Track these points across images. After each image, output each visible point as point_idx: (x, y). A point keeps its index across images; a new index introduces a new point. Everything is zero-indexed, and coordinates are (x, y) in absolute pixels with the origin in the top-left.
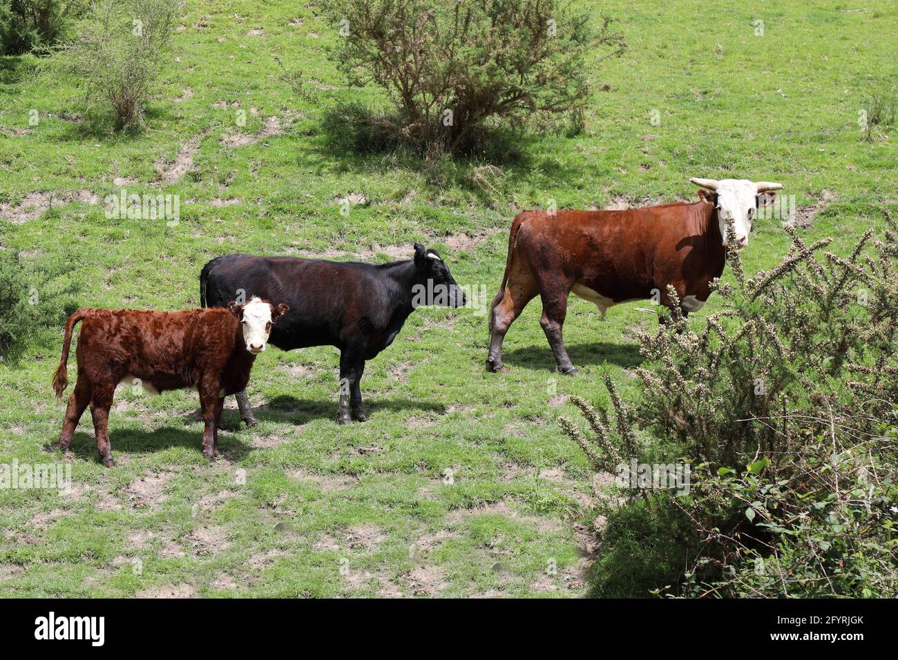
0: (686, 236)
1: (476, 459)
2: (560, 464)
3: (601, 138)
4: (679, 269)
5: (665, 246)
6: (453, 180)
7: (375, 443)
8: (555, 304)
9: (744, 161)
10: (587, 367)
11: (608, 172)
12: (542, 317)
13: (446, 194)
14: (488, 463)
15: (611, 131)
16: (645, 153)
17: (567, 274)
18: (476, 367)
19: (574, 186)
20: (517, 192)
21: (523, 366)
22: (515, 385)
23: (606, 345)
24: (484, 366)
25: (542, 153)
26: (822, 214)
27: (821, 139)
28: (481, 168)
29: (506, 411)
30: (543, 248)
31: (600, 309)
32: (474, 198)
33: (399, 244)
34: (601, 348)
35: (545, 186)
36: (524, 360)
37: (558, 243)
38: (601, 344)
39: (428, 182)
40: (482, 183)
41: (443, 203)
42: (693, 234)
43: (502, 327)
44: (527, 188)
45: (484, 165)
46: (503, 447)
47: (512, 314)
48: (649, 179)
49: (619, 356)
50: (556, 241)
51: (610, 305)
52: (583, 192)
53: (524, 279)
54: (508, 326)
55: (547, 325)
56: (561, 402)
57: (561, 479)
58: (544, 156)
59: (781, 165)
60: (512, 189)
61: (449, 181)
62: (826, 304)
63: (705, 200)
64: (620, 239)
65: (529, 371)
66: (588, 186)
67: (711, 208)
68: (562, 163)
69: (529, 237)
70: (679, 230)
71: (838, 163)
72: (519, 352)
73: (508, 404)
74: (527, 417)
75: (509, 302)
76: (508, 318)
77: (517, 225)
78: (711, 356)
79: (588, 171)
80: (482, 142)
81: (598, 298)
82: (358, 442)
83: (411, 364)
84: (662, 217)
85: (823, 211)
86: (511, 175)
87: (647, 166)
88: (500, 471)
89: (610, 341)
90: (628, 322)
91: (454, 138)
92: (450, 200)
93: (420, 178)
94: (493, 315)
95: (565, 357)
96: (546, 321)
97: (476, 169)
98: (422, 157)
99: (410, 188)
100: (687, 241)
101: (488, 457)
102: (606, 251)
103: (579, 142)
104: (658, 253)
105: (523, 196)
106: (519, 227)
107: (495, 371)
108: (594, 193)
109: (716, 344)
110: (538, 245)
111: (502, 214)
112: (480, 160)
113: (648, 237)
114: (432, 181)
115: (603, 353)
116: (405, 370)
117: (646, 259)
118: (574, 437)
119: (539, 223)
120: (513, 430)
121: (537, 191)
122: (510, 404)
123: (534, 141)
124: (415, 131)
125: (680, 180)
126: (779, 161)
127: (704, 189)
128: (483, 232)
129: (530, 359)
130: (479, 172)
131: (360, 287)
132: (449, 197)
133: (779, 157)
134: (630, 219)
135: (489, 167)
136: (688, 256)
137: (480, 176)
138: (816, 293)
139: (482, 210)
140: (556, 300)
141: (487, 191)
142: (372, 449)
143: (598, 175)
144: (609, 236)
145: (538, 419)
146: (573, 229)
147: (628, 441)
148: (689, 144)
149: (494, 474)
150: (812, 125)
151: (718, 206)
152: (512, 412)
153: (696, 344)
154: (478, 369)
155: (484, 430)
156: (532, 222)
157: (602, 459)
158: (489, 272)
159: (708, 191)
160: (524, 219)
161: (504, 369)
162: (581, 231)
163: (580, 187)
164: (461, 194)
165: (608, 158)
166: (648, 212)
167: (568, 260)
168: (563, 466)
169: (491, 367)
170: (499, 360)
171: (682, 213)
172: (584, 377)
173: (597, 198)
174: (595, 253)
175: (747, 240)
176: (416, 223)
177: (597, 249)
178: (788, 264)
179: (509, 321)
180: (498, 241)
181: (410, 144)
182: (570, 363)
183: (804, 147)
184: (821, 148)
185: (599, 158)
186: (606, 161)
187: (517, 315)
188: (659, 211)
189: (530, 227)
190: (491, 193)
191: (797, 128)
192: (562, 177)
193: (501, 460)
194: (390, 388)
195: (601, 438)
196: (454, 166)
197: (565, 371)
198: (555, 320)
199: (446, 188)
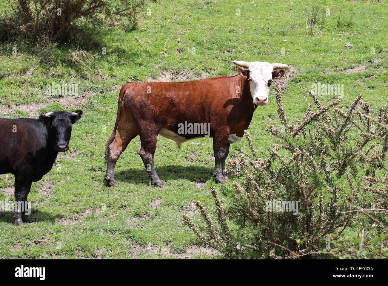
0: (230, 98)
1: (114, 243)
2: (167, 244)
3: (149, 33)
4: (226, 118)
5: (217, 103)
6: (59, 61)
7: (44, 237)
8: (149, 142)
9: (240, 47)
10: (168, 181)
11: (156, 54)
12: (141, 150)
13: (55, 69)
14: (122, 245)
15: (154, 28)
16: (178, 42)
17: (157, 123)
18: (96, 184)
19: (137, 64)
20: (101, 68)
21: (128, 182)
22: (125, 194)
23: (176, 167)
24: (103, 183)
25: (113, 42)
26: (292, 81)
27: (283, 34)
28: (77, 52)
29: (124, 212)
30: (141, 106)
31: (177, 143)
32: (73, 72)
33: (28, 104)
34: (174, 169)
35: (118, 64)
36: (127, 178)
37: (151, 103)
38: (173, 166)
39: (42, 62)
40: (78, 62)
41: (53, 76)
42: (234, 97)
43: (114, 157)
44: (107, 65)
45: (79, 51)
46: (130, 235)
47: (121, 148)
48: (183, 59)
49: (187, 174)
50: (150, 102)
51: (184, 141)
52: (143, 68)
53: (129, 126)
54: (119, 156)
55: (144, 155)
56: (156, 204)
57: (169, 254)
58: (114, 44)
59: (262, 50)
60: (97, 66)
61: (56, 61)
62: (335, 139)
63: (242, 74)
64: (190, 99)
65: (132, 185)
66: (145, 64)
67: (245, 79)
68: (127, 49)
69: (132, 99)
70: (225, 93)
71: (296, 48)
72: (122, 173)
73: (123, 207)
74: (138, 215)
75: (119, 141)
76: (118, 152)
77: (123, 91)
78: (272, 174)
79: (144, 54)
80: (74, 35)
81: (176, 137)
82: (33, 236)
83: (53, 184)
84: (215, 85)
85: (292, 79)
86: (97, 57)
87: (180, 51)
88: (130, 251)
89: (179, 164)
90: (187, 151)
91: (55, 33)
92: (57, 74)
93: (35, 60)
94: (108, 150)
95: (155, 175)
96: (143, 153)
97: (73, 53)
98: (35, 45)
99: (30, 66)
100: (230, 102)
101: (121, 241)
102: (182, 107)
103: (135, 35)
104: (213, 107)
105: (105, 71)
106: (125, 93)
107: (110, 186)
108: (150, 68)
109: (276, 166)
110: (138, 104)
111: (93, 83)
112: (76, 47)
113: (206, 98)
114: (44, 61)
115: (176, 172)
116: (49, 188)
117: (206, 112)
118: (191, 226)
119: (138, 90)
120: (131, 223)
121: (114, 67)
122: (125, 207)
123: (107, 35)
124: (29, 28)
125: (202, 60)
126: (260, 48)
127: (241, 68)
128: (83, 95)
129: (130, 177)
130: (76, 55)
131: (26, 133)
132: (57, 72)
133: (260, 45)
134: (195, 87)
135: (83, 52)
136: (232, 110)
137: (77, 58)
138: (330, 133)
139: (80, 81)
140: (150, 139)
141: (82, 68)
142: (43, 240)
143: (150, 57)
144: (183, 97)
145: (145, 216)
146: (160, 94)
147: (224, 227)
148: (205, 36)
149: (127, 252)
150: (276, 25)
151: (250, 78)
152: (127, 212)
153: (265, 166)
154: (99, 185)
155: (115, 225)
156: (133, 90)
157: (208, 240)
158: (92, 121)
159: (243, 69)
160: (128, 88)
161: (116, 185)
162: (165, 95)
163: (140, 65)
164: (65, 70)
165: (156, 46)
166: (205, 82)
167: (157, 113)
168: (169, 245)
169: (108, 183)
170: (113, 179)
171: (226, 82)
172: (168, 187)
173: (153, 71)
174: (174, 109)
175: (268, 100)
176: (38, 89)
177: (176, 106)
178: (315, 116)
179: (119, 153)
180: (95, 101)
181: (25, 36)
182: (159, 179)
183: (274, 38)
184: (284, 39)
185: (150, 46)
186: (154, 48)
187: (124, 149)
188: (212, 82)
189: (133, 93)
190: (85, 69)
191: (268, 26)
192: (128, 57)
193: (129, 243)
194: (42, 200)
195: (210, 226)
196: (59, 52)
197: (156, 185)
198: (149, 152)
199: (55, 66)
